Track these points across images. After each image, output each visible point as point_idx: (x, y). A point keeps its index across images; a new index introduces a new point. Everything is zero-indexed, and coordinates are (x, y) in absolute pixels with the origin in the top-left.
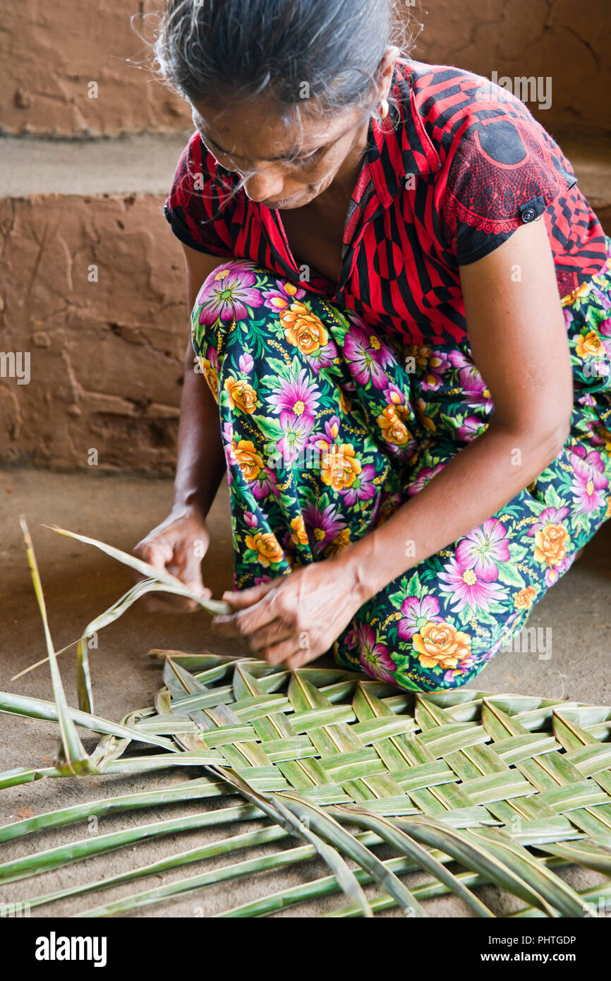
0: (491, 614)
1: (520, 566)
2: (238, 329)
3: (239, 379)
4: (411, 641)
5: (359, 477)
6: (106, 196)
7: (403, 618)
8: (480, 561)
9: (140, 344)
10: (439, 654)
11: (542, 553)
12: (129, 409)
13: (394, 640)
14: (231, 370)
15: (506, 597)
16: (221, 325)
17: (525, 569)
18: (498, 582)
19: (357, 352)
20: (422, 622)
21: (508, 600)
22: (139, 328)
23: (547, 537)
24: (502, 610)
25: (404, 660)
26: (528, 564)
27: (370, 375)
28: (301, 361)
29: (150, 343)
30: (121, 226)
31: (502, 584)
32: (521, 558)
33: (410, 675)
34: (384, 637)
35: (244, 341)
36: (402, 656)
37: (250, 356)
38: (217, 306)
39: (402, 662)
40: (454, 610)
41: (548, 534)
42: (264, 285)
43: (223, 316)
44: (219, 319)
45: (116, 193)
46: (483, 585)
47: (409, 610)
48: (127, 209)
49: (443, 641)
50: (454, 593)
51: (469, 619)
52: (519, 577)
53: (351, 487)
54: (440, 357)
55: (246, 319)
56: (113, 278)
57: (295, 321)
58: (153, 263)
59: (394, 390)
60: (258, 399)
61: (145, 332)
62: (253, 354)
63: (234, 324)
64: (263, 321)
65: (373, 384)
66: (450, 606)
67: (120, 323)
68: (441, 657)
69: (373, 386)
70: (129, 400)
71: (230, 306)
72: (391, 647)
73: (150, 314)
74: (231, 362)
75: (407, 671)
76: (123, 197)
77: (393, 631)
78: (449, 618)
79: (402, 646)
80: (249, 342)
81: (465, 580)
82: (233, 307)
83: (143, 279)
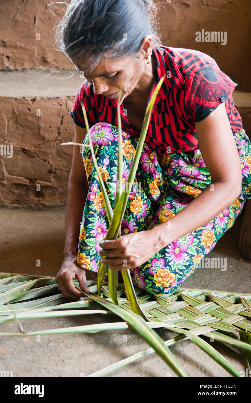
0: (183, 265)
1: (196, 247)
2: (105, 149)
3: (103, 168)
4: (153, 276)
5: (142, 208)
6: (24, 98)
7: (151, 266)
8: (182, 244)
9: (34, 157)
10: (162, 281)
11: (205, 242)
12: (27, 182)
13: (147, 275)
14: (100, 164)
15: (189, 259)
16: (97, 146)
17: (197, 248)
18: (187, 253)
19: (146, 159)
20: (158, 268)
21: (190, 260)
22: (34, 150)
23: (206, 236)
24: (188, 264)
25: (150, 283)
26: (199, 246)
27: (150, 168)
28: (126, 162)
29: (38, 156)
30: (29, 110)
31: (188, 253)
32: (196, 244)
33: (151, 289)
34: (143, 274)
35: (106, 153)
36: (150, 282)
37: (108, 159)
38: (96, 139)
39: (149, 283)
40: (170, 264)
41: (207, 235)
42: (115, 132)
43: (98, 143)
44: (97, 144)
45: (28, 97)
46: (182, 254)
47: (154, 264)
48: (32, 103)
49: (165, 277)
50: (170, 257)
51: (175, 267)
52: (195, 251)
53: (139, 212)
54: (174, 162)
55: (108, 145)
56: (24, 131)
57: (126, 147)
58: (42, 125)
59: (157, 174)
60: (109, 176)
61: (36, 152)
62: (109, 159)
63: (103, 146)
64: (114, 146)
65: (150, 171)
66: (169, 262)
67: (26, 148)
68: (163, 283)
69: (150, 172)
70: (27, 178)
71: (102, 139)
72: (146, 277)
73: (39, 145)
74: (100, 161)
75: (150, 287)
76: (31, 98)
77: (147, 271)
78: (168, 268)
79: (150, 278)
80: (108, 154)
81: (175, 252)
82: (103, 140)
83: (37, 131)
